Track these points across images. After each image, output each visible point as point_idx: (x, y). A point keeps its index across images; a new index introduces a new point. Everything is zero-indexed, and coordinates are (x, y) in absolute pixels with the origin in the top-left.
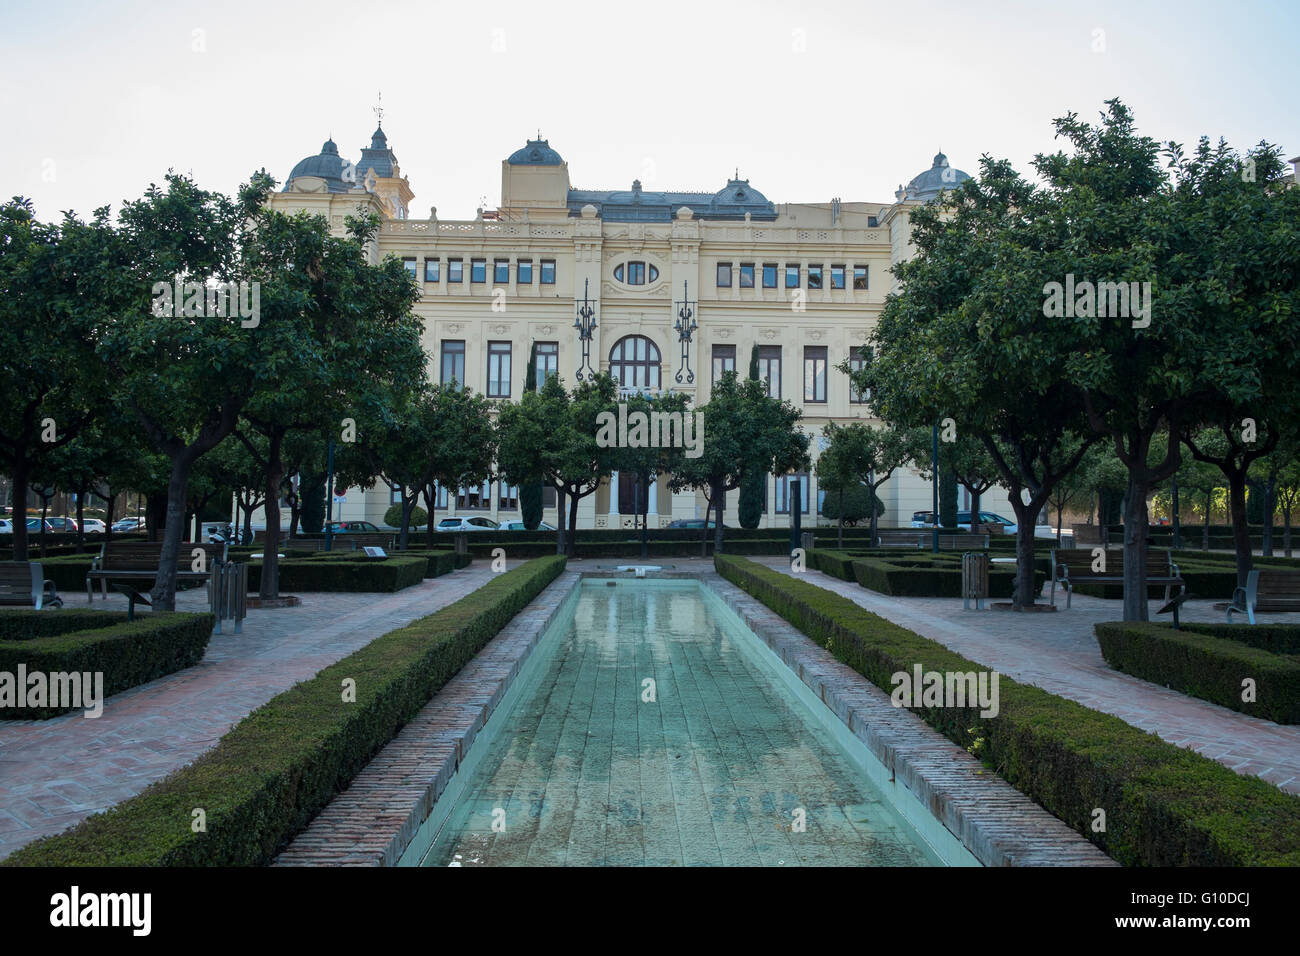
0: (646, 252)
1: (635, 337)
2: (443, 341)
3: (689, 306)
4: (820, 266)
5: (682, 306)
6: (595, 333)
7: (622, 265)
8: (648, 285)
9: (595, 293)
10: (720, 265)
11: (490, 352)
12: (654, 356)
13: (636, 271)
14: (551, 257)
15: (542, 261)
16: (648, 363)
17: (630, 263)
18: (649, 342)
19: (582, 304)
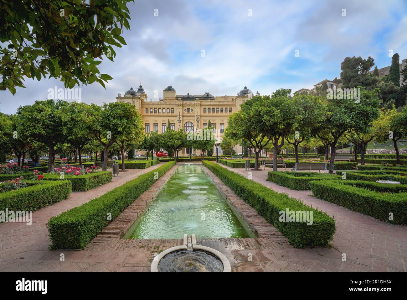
0: (190, 107)
1: (189, 122)
2: (154, 124)
3: (199, 116)
4: (223, 108)
5: (197, 116)
6: (181, 122)
7: (186, 109)
8: (191, 113)
9: (181, 114)
10: (204, 108)
11: (162, 125)
12: (192, 125)
13: (189, 110)
14: (173, 108)
15: (171, 109)
16: (191, 127)
17: (187, 109)
18: (191, 123)
19: (179, 116)
